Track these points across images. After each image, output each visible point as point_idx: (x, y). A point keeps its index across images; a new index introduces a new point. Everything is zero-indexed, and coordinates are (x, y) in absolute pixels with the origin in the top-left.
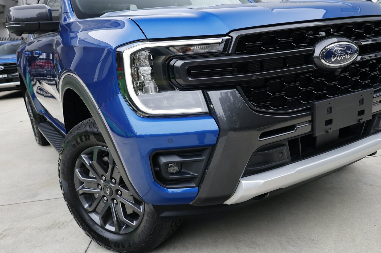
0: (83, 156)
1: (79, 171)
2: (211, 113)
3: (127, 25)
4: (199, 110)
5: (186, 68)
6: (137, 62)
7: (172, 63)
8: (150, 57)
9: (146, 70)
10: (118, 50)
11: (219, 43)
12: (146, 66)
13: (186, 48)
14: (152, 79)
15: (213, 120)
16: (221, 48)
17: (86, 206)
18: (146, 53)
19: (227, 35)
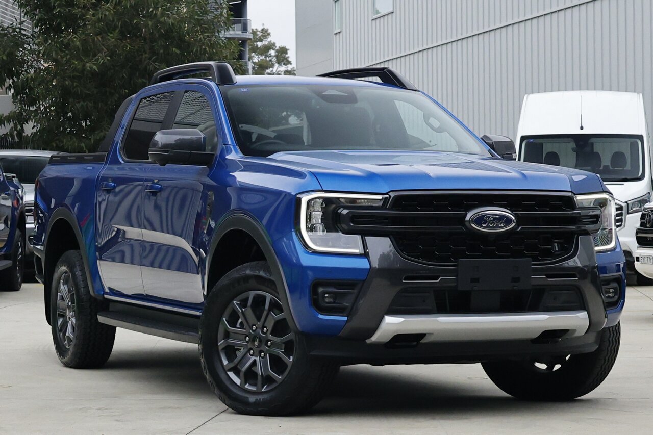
0: (235, 302)
1: (226, 320)
2: (365, 255)
3: (308, 176)
4: (356, 251)
5: (351, 215)
6: (311, 208)
7: (339, 211)
8: (322, 204)
9: (317, 215)
10: (298, 196)
11: (380, 200)
12: (318, 211)
13: (354, 200)
14: (322, 222)
15: (367, 259)
16: (381, 204)
17: (225, 362)
18: (320, 201)
19: (387, 194)
